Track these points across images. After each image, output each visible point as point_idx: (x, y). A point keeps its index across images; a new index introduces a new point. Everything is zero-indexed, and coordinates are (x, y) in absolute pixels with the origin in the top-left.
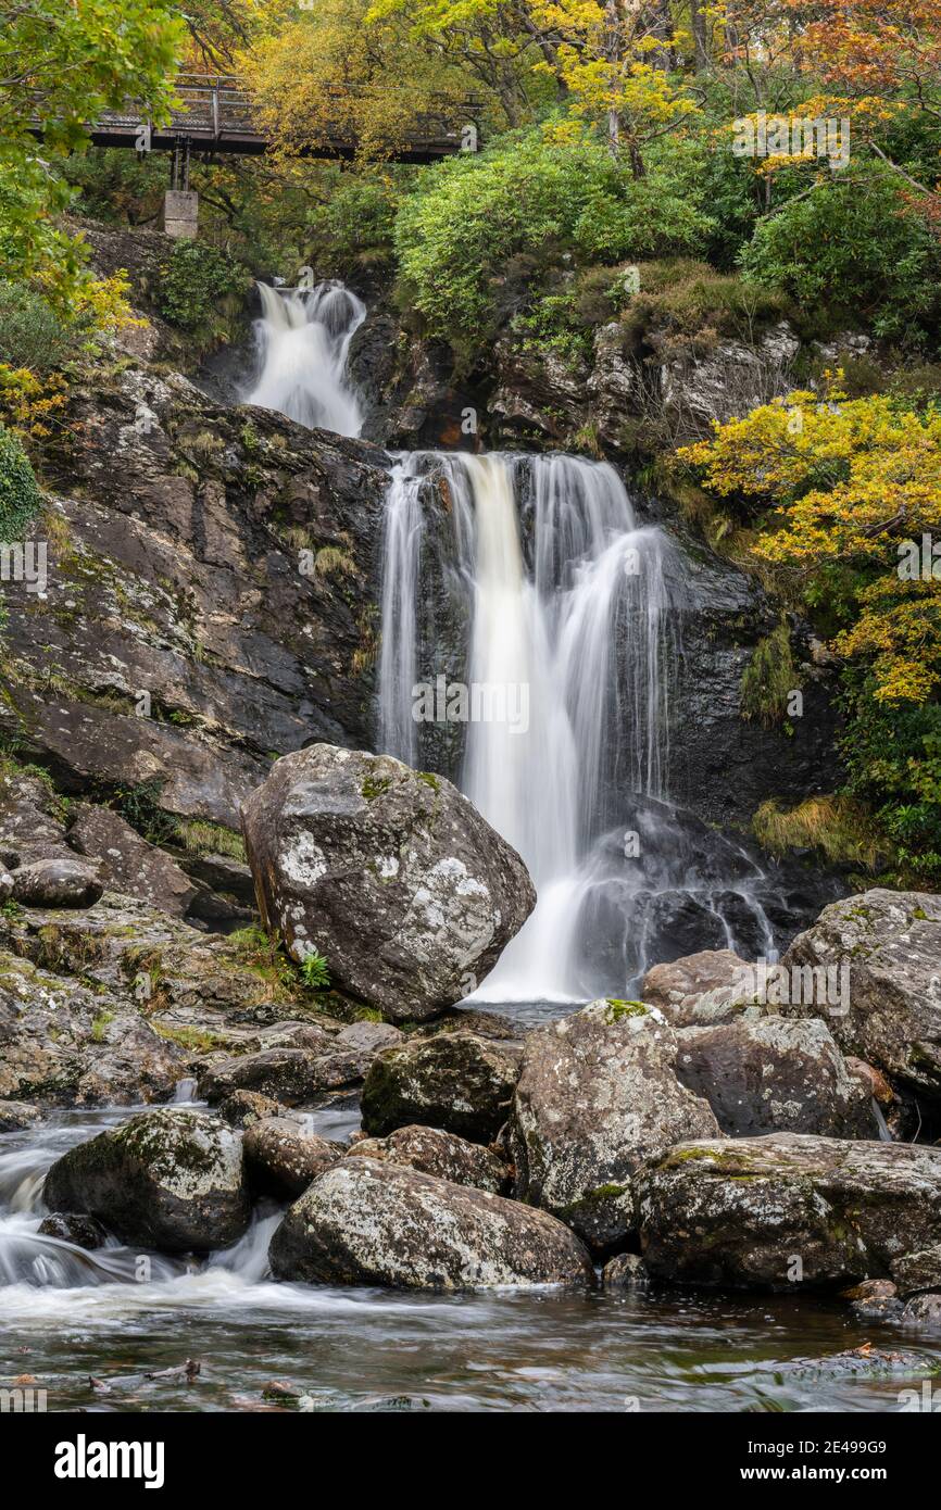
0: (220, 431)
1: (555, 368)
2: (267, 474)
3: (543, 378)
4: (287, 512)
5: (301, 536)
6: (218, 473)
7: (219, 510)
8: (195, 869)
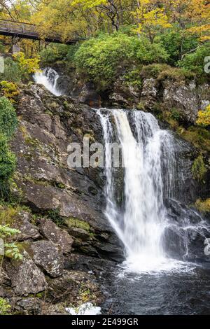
0: (57, 102)
1: (131, 89)
2: (71, 114)
3: (129, 91)
4: (76, 124)
5: (80, 131)
6: (58, 114)
7: (58, 124)
8: (71, 233)
